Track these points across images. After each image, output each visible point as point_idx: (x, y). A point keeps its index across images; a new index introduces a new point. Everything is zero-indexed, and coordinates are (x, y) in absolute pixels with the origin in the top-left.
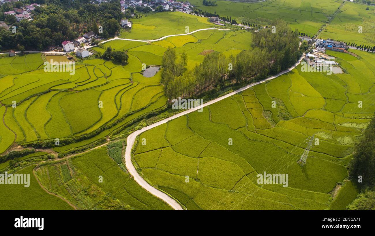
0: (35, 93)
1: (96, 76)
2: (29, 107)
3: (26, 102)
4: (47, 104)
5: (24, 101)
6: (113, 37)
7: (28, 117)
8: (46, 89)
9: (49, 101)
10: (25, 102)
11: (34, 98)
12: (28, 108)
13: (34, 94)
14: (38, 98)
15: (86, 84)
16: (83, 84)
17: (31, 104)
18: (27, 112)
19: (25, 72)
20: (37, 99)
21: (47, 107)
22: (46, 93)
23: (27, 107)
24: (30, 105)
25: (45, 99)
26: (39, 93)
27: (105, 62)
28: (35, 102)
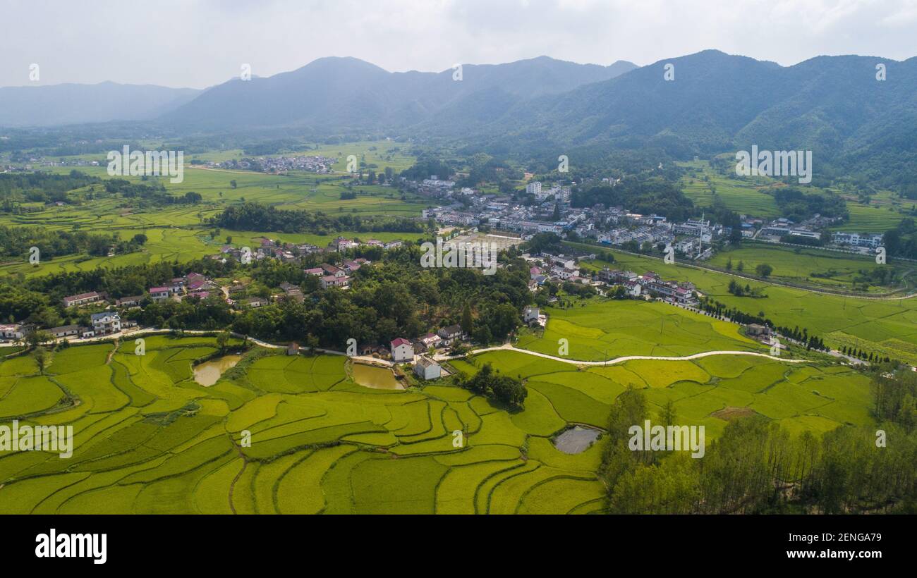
0: (309, 442)
1: (445, 427)
2: (287, 472)
3: (286, 459)
4: (326, 473)
5: (283, 455)
6: (501, 344)
7: (279, 494)
8: (333, 437)
9: (332, 467)
10: (285, 457)
11: (303, 453)
12: (284, 474)
13: (306, 443)
14: (311, 454)
15: (419, 441)
16: (413, 441)
17: (295, 465)
18: (281, 483)
19: (304, 392)
20: (308, 456)
21: (323, 480)
22: (331, 445)
23: (284, 471)
24: (292, 467)
25: (325, 459)
26: (317, 444)
27: (473, 397)
28: (303, 464)
